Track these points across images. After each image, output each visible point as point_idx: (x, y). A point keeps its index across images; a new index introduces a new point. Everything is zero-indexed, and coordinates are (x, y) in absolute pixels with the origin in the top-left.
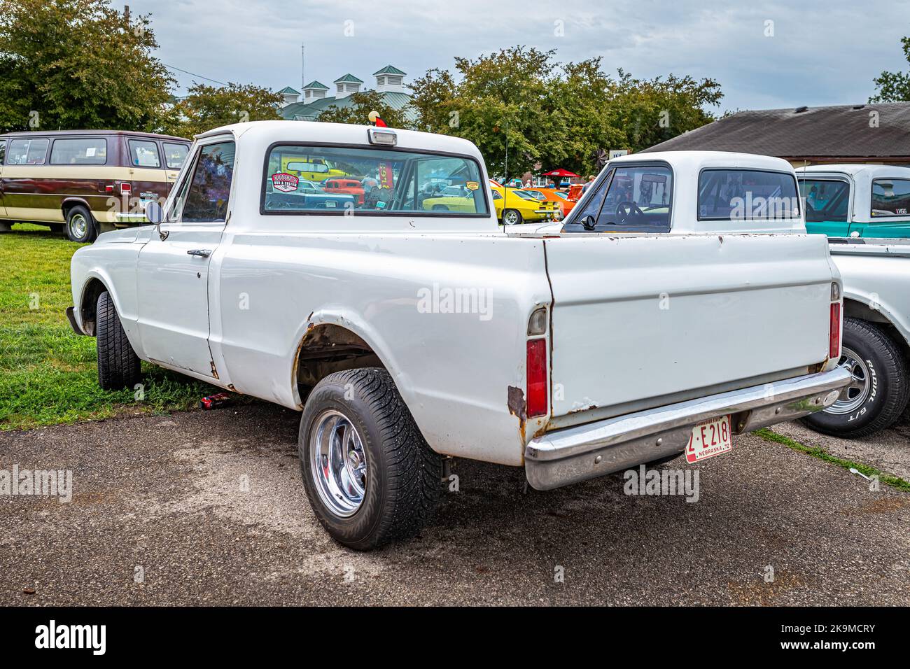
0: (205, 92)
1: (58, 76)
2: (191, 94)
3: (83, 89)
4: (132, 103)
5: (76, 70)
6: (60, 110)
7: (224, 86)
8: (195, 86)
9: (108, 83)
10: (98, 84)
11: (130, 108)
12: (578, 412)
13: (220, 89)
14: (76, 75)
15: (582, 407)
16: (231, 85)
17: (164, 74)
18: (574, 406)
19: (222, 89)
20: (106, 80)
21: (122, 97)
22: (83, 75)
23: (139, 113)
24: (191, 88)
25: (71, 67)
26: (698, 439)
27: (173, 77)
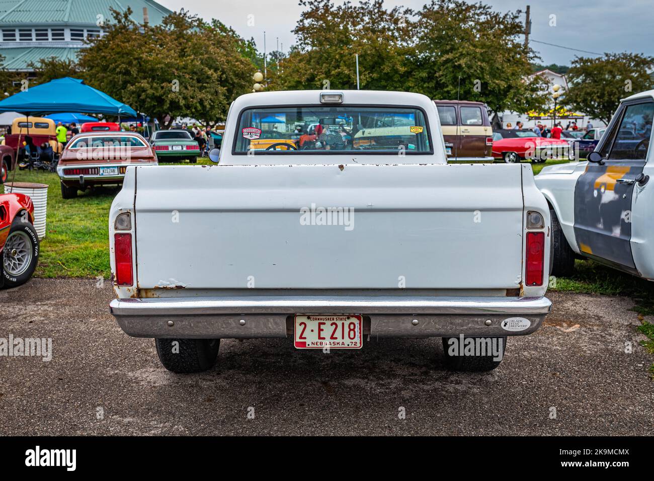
0: (584, 63)
1: (449, 65)
2: (574, 65)
3: (465, 72)
4: (499, 78)
5: (459, 59)
6: (450, 88)
7: (600, 56)
8: (576, 59)
9: (481, 66)
10: (474, 67)
11: (497, 82)
12: (164, 288)
13: (597, 59)
14: (459, 63)
15: (169, 285)
16: (607, 55)
17: (531, 53)
18: (159, 283)
19: (598, 59)
20: (479, 63)
21: (493, 74)
22: (462, 62)
23: (503, 85)
24: (573, 61)
25: (457, 57)
26: (312, 331)
27: (538, 55)
